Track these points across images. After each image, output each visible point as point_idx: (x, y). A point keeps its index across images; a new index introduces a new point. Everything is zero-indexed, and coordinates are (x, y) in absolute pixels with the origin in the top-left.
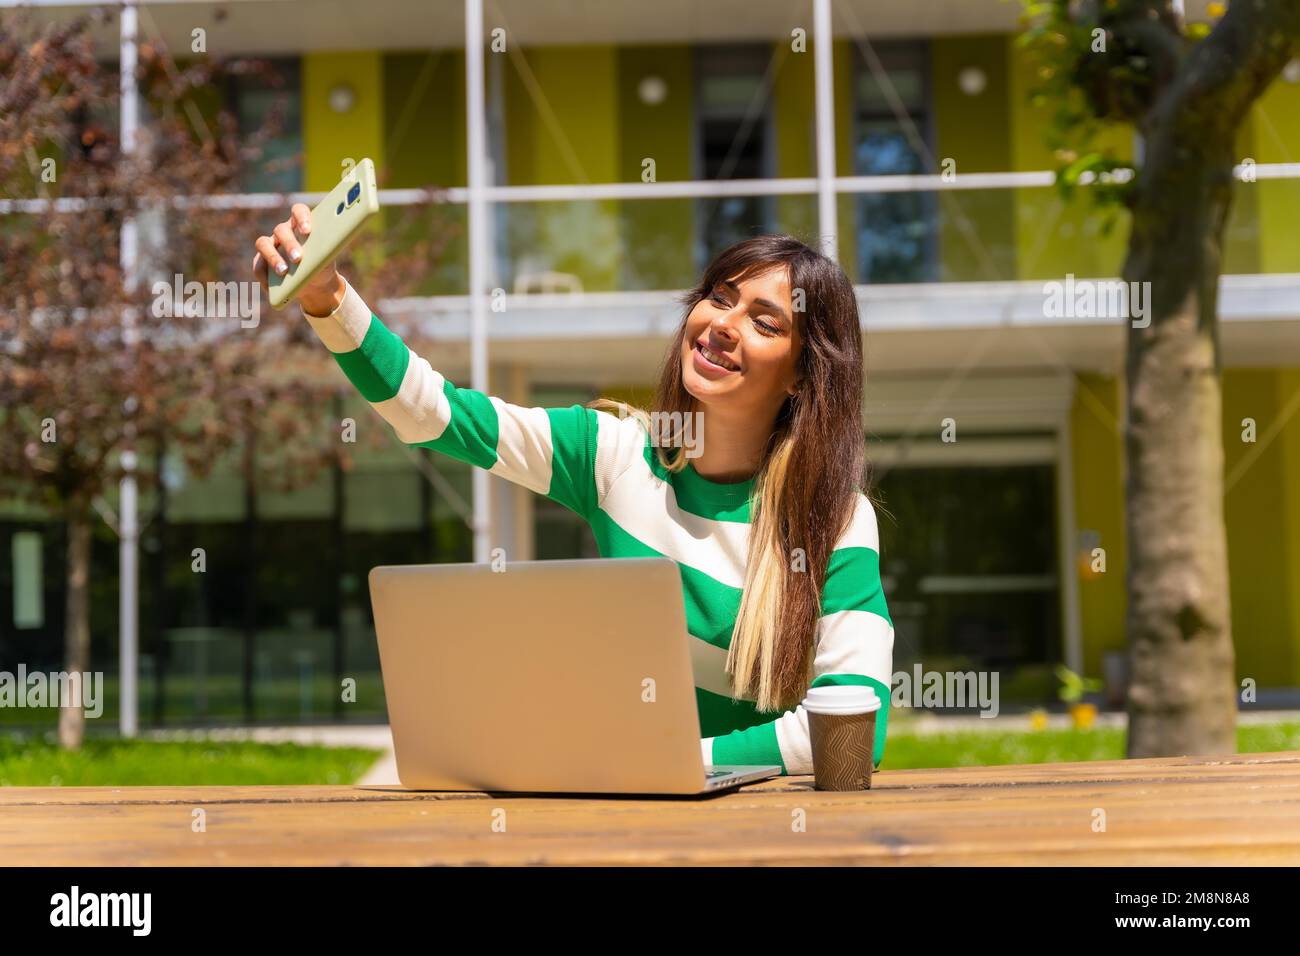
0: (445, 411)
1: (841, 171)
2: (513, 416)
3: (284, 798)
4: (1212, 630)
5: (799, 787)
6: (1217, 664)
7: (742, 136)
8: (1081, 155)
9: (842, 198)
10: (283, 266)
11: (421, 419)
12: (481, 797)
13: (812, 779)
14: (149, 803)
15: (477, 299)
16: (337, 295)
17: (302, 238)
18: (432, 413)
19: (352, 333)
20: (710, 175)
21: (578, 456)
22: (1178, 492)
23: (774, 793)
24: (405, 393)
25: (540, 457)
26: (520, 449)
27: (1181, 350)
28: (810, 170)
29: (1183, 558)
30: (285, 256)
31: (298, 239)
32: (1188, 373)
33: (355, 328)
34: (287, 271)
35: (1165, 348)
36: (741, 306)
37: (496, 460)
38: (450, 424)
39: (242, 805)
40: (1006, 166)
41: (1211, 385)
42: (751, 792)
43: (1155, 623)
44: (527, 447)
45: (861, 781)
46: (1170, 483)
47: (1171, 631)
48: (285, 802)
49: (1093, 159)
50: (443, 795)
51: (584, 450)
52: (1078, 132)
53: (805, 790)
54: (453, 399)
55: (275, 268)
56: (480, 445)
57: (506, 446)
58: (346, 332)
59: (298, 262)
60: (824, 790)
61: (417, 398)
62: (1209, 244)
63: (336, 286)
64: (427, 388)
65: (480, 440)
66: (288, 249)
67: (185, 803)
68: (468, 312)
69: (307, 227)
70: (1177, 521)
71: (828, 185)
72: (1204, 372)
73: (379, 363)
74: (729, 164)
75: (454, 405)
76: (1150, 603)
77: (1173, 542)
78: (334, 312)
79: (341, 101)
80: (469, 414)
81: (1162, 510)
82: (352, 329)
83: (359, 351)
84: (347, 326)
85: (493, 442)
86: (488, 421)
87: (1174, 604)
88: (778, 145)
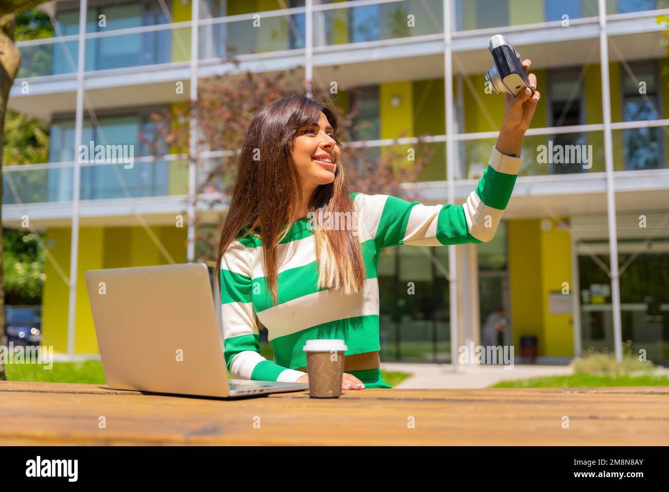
1: (614, 120)
7: (567, 109)
9: (615, 132)
12: (137, 394)
15: (450, 182)
20: (555, 125)
28: (600, 120)
50: (119, 392)
68: (446, 188)
71: (608, 126)
74: (561, 120)
79: (395, 102)
88: (586, 110)
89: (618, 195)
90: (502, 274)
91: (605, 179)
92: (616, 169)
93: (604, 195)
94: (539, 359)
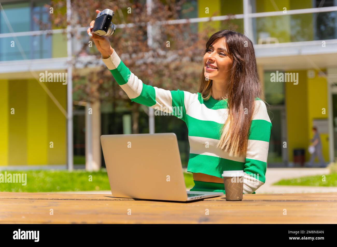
3: (79, 199)
14: (45, 199)
33: (116, 63)
36: (215, 51)
37: (156, 103)
39: (69, 200)
42: (207, 200)
48: (80, 200)
56: (152, 99)
61: (133, 84)
67: (54, 199)
73: (122, 73)
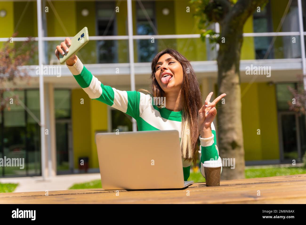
0: (101, 91)
1: (134, 34)
2: (118, 93)
4: (239, 147)
5: (203, 186)
6: (241, 155)
7: (109, 25)
8: (207, 30)
9: (134, 41)
10: (64, 53)
11: (95, 93)
13: (205, 183)
16: (75, 60)
17: (69, 46)
18: (98, 91)
19: (78, 70)
20: (100, 34)
21: (134, 103)
22: (231, 113)
23: (196, 188)
24: (91, 86)
25: (124, 103)
26: (119, 101)
27: (231, 78)
28: (126, 33)
29: (232, 129)
30: (64, 50)
31: (67, 46)
32: (233, 84)
33: (79, 69)
34: (64, 55)
35: (228, 78)
37: (113, 104)
38: (102, 94)
40: (174, 33)
41: (238, 87)
43: (226, 145)
44: (121, 100)
45: (218, 184)
46: (229, 111)
47: (229, 147)
49: (210, 31)
51: (136, 102)
52: (205, 24)
53: (204, 187)
54: (103, 88)
55: (61, 53)
56: (109, 100)
57: (116, 100)
58: (77, 70)
59: (67, 52)
60: (209, 186)
61: (94, 87)
62: (237, 52)
63: (75, 58)
64: (97, 85)
65: (109, 99)
66: (65, 49)
69: (70, 43)
70: (231, 121)
71: (131, 37)
72: (237, 84)
73: (85, 78)
74: (106, 32)
75: (103, 90)
76: (224, 141)
77: (230, 125)
78: (74, 65)
79: (3, 14)
80: (107, 92)
81: (227, 118)
82: (78, 69)
83: (80, 75)
84: (77, 69)
85: (113, 99)
86: (111, 94)
87: (230, 141)
88: (118, 27)
89: (136, 76)
90: (68, 121)
91: (129, 67)
92: (135, 61)
93: (129, 76)
94: (90, 170)
